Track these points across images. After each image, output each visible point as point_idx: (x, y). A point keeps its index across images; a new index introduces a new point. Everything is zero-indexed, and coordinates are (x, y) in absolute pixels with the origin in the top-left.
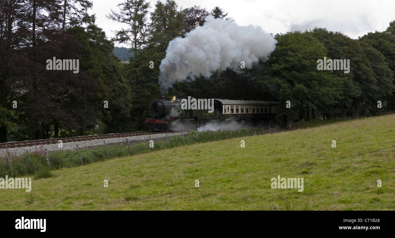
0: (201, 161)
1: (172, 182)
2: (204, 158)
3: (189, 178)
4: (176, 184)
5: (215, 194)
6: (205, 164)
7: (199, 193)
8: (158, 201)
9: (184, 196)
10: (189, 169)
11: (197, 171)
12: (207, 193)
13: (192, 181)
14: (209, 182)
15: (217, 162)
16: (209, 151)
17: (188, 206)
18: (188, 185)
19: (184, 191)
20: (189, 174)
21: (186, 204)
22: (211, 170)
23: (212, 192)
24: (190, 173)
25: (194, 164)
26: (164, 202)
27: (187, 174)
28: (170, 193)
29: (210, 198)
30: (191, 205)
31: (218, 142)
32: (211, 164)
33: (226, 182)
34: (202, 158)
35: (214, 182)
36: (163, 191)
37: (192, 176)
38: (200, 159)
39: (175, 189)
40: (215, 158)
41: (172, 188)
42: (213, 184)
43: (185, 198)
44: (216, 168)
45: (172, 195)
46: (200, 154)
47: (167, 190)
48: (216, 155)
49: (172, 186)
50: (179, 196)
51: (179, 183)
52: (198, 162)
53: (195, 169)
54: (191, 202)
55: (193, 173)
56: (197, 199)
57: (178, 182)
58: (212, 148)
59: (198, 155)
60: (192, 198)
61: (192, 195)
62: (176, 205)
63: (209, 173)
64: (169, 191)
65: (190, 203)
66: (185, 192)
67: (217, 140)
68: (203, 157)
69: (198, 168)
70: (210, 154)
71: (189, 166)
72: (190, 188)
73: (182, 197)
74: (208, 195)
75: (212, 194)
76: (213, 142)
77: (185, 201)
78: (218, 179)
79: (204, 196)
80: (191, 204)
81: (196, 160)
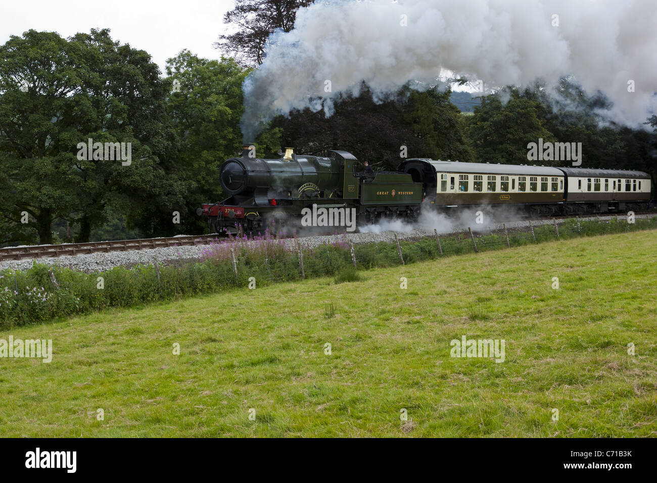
0: (587, 264)
1: (541, 295)
2: (591, 261)
3: (568, 289)
4: (548, 299)
5: (612, 317)
6: (593, 269)
7: (586, 314)
8: (521, 323)
9: (561, 317)
10: (568, 276)
11: (581, 279)
12: (600, 314)
13: (574, 295)
14: (601, 297)
15: (613, 268)
16: (599, 250)
17: (569, 332)
18: (568, 300)
19: (562, 309)
20: (569, 285)
21: (565, 330)
22: (604, 280)
23: (608, 314)
24: (570, 282)
25: (576, 269)
26: (531, 325)
27: (565, 284)
28: (539, 312)
29: (604, 322)
30: (572, 331)
31: (613, 235)
32: (604, 269)
33: (629, 298)
34: (589, 261)
35: (610, 299)
36: (528, 309)
37: (573, 287)
38: (585, 261)
39: (547, 305)
40: (609, 260)
41: (541, 304)
42: (609, 302)
43: (563, 321)
44: (612, 277)
45: (542, 314)
46: (585, 254)
47: (533, 307)
48: (612, 256)
49: (542, 301)
50: (554, 317)
51: (554, 297)
52: (583, 266)
53: (578, 277)
54: (572, 326)
55: (575, 283)
56: (583, 323)
57: (550, 295)
58: (603, 244)
59: (582, 255)
60: (575, 321)
61: (574, 316)
62: (549, 330)
63: (600, 283)
64: (537, 309)
65: (571, 328)
66: (563, 311)
67: (611, 233)
68: (590, 259)
69: (583, 276)
70: (601, 254)
71: (568, 271)
72: (571, 305)
73: (559, 319)
74: (601, 318)
75: (607, 317)
76: (605, 236)
77: (563, 325)
78: (616, 294)
79: (594, 319)
80: (574, 330)
81: (578, 263)
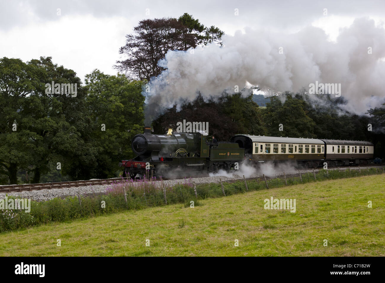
0: (332, 196)
1: (305, 214)
2: (335, 194)
3: (321, 210)
4: (309, 216)
5: (346, 227)
6: (336, 199)
7: (331, 225)
8: (293, 230)
9: (317, 227)
10: (321, 203)
11: (329, 204)
12: (339, 225)
13: (324, 214)
14: (340, 215)
15: (347, 198)
16: (339, 187)
17: (321, 236)
18: (321, 217)
19: (318, 222)
20: (322, 208)
21: (319, 234)
22: (342, 205)
23: (344, 225)
24: (322, 206)
25: (326, 198)
26: (299, 232)
27: (319, 208)
28: (304, 224)
29: (342, 230)
30: (324, 235)
31: (348, 179)
32: (342, 199)
33: (357, 216)
34: (334, 194)
35: (346, 216)
36: (298, 222)
37: (324, 209)
38: (331, 194)
39: (309, 220)
40: (345, 193)
41: (306, 219)
42: (345, 218)
43: (318, 229)
44: (347, 203)
45: (306, 225)
46: (331, 190)
47: (301, 221)
48: (347, 191)
49: (306, 217)
50: (313, 227)
51: (313, 215)
52: (330, 197)
53: (327, 203)
54: (324, 232)
55: (326, 207)
56: (330, 230)
57: (311, 214)
58: (342, 184)
59: (329, 191)
60: (325, 229)
61: (325, 226)
62: (310, 234)
63: (340, 207)
64: (303, 222)
65: (323, 233)
66: (318, 223)
67: (346, 177)
68: (334, 193)
69: (330, 202)
70: (341, 190)
71: (321, 200)
72: (323, 220)
73: (316, 228)
74: (340, 227)
75: (344, 227)
76: (343, 179)
77: (318, 231)
78: (349, 213)
79: (336, 228)
80: (324, 234)
81: (327, 195)
